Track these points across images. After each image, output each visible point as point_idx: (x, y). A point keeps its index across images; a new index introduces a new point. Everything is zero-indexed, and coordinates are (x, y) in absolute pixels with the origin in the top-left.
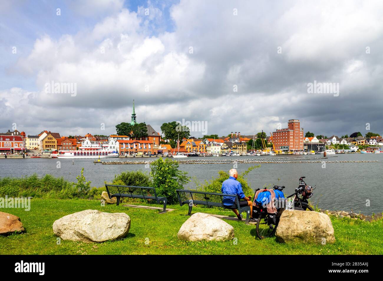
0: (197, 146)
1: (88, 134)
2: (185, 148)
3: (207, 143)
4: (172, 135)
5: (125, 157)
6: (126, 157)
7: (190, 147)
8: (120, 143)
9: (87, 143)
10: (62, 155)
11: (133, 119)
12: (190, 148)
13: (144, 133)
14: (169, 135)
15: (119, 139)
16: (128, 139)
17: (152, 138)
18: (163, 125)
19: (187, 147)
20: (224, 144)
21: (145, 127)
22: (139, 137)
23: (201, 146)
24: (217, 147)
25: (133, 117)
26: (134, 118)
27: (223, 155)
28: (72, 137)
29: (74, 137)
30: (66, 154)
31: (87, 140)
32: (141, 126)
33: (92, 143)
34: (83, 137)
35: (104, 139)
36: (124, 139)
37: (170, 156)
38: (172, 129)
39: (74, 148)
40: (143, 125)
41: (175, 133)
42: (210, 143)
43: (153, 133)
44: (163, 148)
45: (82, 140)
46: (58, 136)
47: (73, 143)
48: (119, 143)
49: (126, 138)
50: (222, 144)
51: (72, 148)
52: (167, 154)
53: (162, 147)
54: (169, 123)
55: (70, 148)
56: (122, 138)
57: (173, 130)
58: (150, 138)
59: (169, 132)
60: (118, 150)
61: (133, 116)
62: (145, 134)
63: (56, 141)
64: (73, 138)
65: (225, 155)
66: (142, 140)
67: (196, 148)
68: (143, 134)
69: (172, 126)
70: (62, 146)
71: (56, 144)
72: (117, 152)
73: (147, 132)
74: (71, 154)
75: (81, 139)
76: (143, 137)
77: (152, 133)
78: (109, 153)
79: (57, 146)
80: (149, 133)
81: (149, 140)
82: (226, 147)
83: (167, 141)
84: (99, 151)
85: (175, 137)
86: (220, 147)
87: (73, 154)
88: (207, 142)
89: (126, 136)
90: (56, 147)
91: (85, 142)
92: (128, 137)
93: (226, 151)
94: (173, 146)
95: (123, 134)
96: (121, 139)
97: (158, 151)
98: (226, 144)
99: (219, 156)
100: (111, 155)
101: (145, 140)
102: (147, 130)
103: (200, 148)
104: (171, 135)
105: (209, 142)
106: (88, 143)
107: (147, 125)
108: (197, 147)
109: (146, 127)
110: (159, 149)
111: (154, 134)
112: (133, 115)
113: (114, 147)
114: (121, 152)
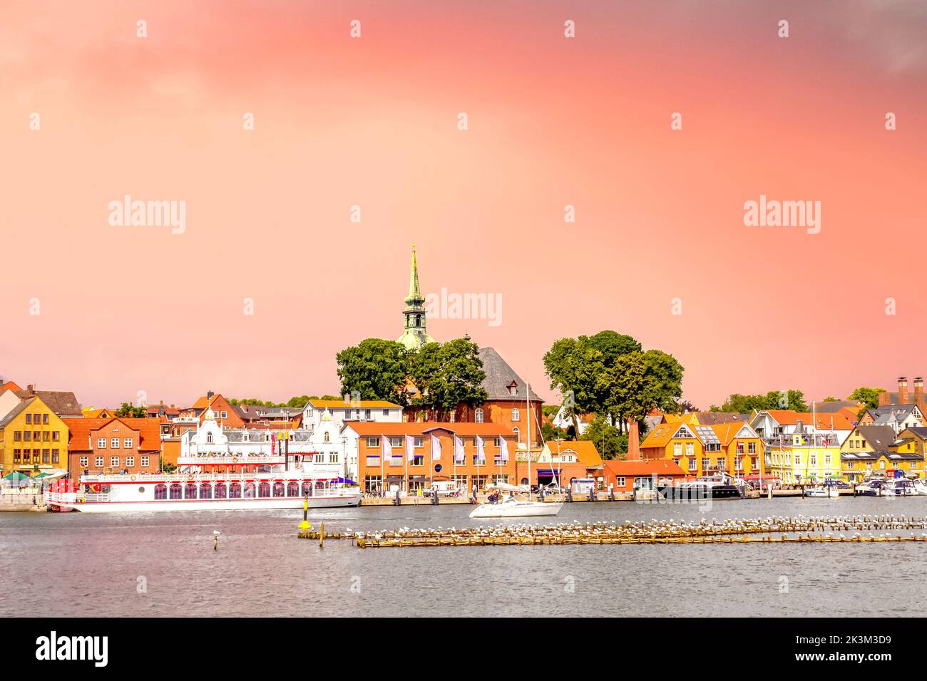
0: (726, 448)
1: (210, 394)
2: (669, 456)
3: (769, 432)
4: (597, 394)
5: (391, 503)
6: (397, 503)
7: (690, 450)
8: (362, 437)
9: (210, 440)
10: (99, 496)
11: (412, 321)
12: (692, 459)
13: (469, 385)
14: (583, 394)
15: (354, 416)
16: (397, 416)
17: (505, 411)
18: (557, 346)
19: (678, 452)
20: (854, 437)
21: (473, 358)
22: (446, 404)
23: (746, 449)
24: (819, 452)
25: (414, 312)
26: (419, 316)
27: (859, 488)
28: (135, 410)
29: (142, 409)
30: (118, 493)
31: (210, 424)
32: (453, 355)
33: (233, 437)
34: (186, 411)
35: (278, 418)
36: (378, 416)
37: (601, 496)
38: (599, 364)
39: (147, 459)
40: (463, 348)
41: (613, 385)
42: (781, 430)
43: (509, 388)
44: (558, 460)
45: (179, 425)
46: (69, 405)
47: (141, 439)
48: (357, 436)
49: (386, 411)
50: (842, 435)
51: (137, 461)
52: (591, 485)
53: (554, 454)
54: (583, 338)
55: (131, 461)
56: (368, 411)
57: (601, 370)
58: (495, 409)
59: (583, 382)
60: (354, 471)
61: (410, 308)
62: (473, 391)
63: (63, 430)
64: (139, 414)
65: (869, 489)
66: (458, 419)
67: (719, 455)
68: (464, 390)
69: (599, 353)
70: (91, 452)
71: (63, 444)
72: (349, 482)
73: (484, 385)
74: (142, 490)
75: (175, 420)
76: (465, 408)
77: (503, 385)
78: (320, 484)
79: (70, 453)
80: (492, 387)
81: (490, 421)
82: (864, 452)
83: (575, 422)
84: (271, 476)
85: (614, 403)
86: (835, 453)
87: (150, 489)
88: (769, 429)
89: (385, 404)
90: (63, 456)
91: (201, 434)
92: (397, 409)
93: (867, 470)
94: (611, 448)
95: (372, 394)
96: (362, 415)
97: (539, 472)
98: (861, 438)
99: (841, 495)
100: (327, 493)
101: (470, 419)
102: (482, 373)
103: (741, 457)
104: (593, 396)
105: (776, 424)
106: (214, 440)
107: (480, 346)
108: (722, 453)
109: (477, 360)
110: (541, 461)
111: (513, 390)
112: (409, 303)
113: (334, 457)
114: (367, 478)
